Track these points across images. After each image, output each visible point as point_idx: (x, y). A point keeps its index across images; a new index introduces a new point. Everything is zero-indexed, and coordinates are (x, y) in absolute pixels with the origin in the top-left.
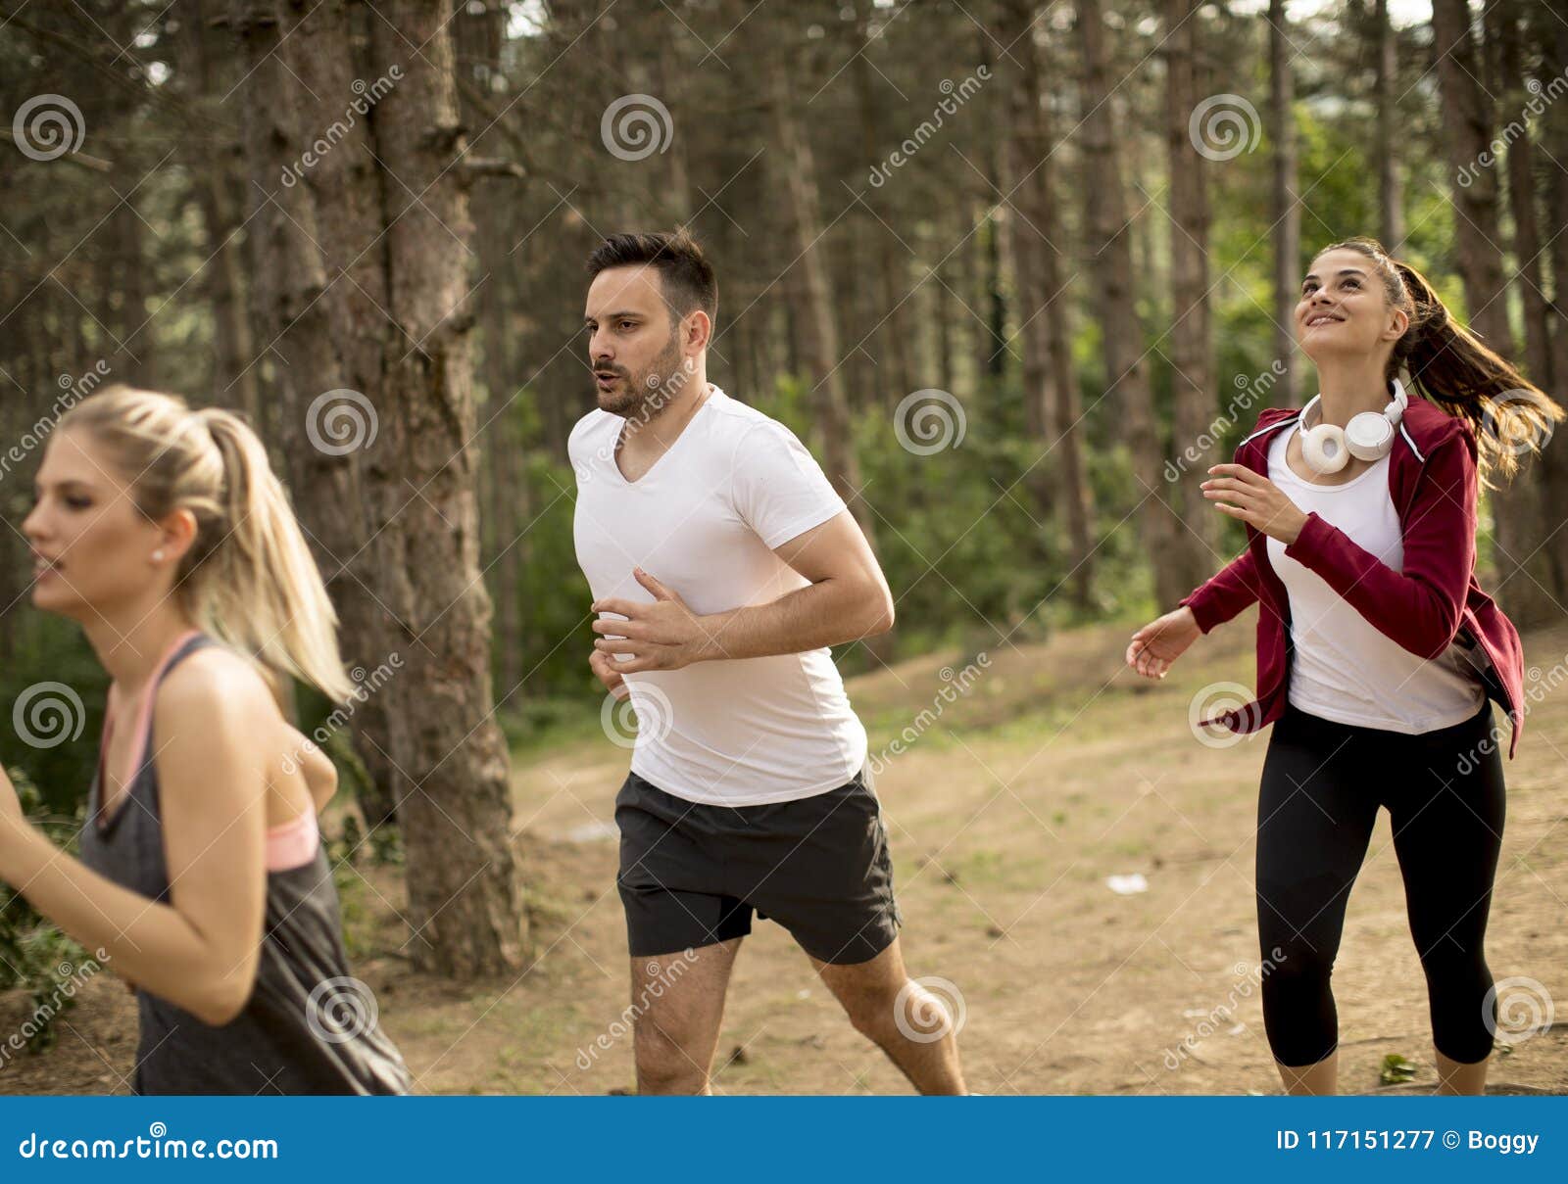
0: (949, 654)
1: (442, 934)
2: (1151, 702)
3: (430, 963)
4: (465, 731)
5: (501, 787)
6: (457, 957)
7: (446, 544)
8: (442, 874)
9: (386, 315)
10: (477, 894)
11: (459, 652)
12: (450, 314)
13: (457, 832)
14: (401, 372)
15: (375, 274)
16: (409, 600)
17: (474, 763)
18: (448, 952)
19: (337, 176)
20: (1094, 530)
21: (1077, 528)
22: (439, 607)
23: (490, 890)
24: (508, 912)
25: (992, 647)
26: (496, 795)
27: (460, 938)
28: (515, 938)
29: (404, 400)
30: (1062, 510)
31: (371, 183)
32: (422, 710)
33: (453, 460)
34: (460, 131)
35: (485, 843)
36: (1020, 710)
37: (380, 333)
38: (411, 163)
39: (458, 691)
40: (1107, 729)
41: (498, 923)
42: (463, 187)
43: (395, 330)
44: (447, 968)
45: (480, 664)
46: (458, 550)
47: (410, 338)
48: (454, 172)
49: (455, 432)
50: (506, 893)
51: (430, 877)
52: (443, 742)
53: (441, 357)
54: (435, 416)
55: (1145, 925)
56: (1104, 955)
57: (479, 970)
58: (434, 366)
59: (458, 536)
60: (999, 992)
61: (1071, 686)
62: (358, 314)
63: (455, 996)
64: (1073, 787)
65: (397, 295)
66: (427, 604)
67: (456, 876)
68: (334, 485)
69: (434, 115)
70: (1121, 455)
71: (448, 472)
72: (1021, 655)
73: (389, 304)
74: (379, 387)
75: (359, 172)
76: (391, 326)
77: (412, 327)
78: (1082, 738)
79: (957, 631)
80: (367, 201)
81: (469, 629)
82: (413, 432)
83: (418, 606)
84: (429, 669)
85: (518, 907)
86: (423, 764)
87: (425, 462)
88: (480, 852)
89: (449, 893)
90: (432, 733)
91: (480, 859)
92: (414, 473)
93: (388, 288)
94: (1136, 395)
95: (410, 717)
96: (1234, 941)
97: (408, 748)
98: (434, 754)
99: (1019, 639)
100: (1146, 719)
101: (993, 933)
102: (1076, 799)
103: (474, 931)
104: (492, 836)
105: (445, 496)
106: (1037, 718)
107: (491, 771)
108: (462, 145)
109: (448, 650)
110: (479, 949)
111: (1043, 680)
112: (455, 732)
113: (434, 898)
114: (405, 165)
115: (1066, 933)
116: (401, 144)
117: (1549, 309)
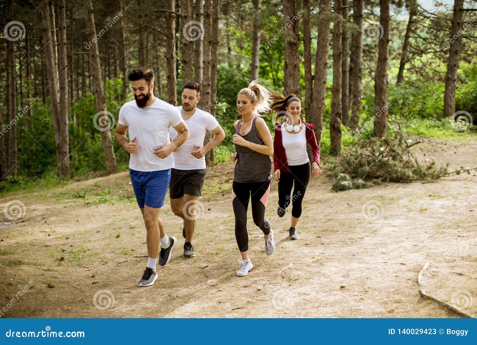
117: (313, 78)
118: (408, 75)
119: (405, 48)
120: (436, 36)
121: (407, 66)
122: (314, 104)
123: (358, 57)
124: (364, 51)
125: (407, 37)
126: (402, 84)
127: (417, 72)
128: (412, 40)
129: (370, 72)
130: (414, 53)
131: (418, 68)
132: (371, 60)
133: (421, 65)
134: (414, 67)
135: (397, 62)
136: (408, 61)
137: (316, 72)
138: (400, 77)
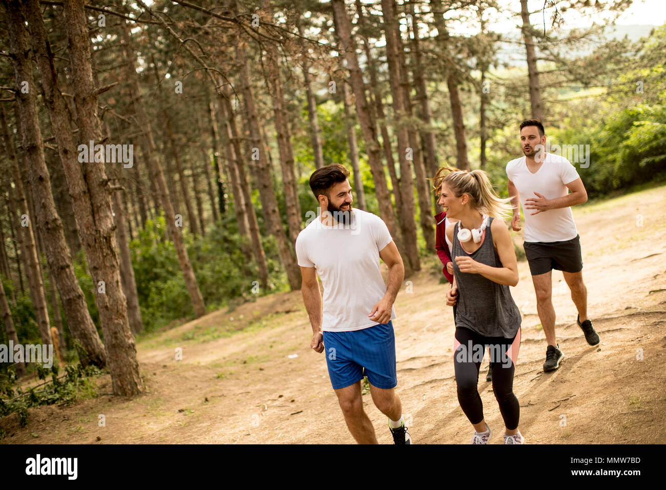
0: (223, 309)
1: (122, 385)
2: (292, 314)
3: (120, 393)
4: (124, 332)
5: (133, 345)
6: (127, 390)
7: (115, 284)
8: (121, 369)
9: (94, 228)
10: (130, 373)
11: (121, 311)
12: (110, 226)
13: (124, 358)
14: (100, 242)
15: (90, 218)
16: (107, 300)
17: (126, 340)
18: (124, 390)
19: (80, 194)
20: (266, 263)
21: (260, 263)
22: (114, 300)
23: (133, 372)
24: (138, 377)
25: (238, 305)
26: (132, 347)
27: (127, 385)
28: (140, 385)
29: (102, 249)
30: (254, 259)
31: (88, 195)
32: (112, 327)
33: (115, 263)
34: (109, 180)
35: (131, 360)
36: (251, 323)
37: (94, 233)
38: (97, 189)
39: (121, 322)
40: (279, 324)
41: (136, 381)
42: (110, 193)
43: (97, 231)
44: (125, 394)
45: (125, 314)
46: (118, 286)
47: (102, 233)
48: (108, 190)
49: (114, 256)
50: (137, 373)
51: (118, 370)
52: (119, 335)
53: (110, 237)
54: (109, 252)
55: (299, 363)
56: (290, 370)
57: (133, 393)
58: (108, 239)
59: (117, 282)
60: (266, 380)
61: (266, 314)
62: (88, 228)
63: (128, 400)
64: (273, 340)
65: (97, 222)
66: (111, 300)
67: (125, 369)
68: (66, 273)
69: (102, 176)
70: (271, 237)
71: (113, 266)
72: (248, 306)
73: (95, 225)
74: (95, 246)
75: (84, 192)
76: (96, 231)
77: (102, 230)
78: (273, 328)
79: (224, 301)
80: (87, 199)
81: (122, 305)
82: (104, 257)
83: (109, 300)
84: (113, 317)
85: (140, 376)
86: (114, 341)
87: (108, 264)
88: (130, 362)
89: (123, 374)
90: (116, 333)
91: (130, 365)
92: (105, 266)
93: (94, 221)
94: (276, 218)
95: (109, 329)
96: (321, 362)
97: (110, 338)
98: (116, 338)
99: (246, 301)
100: (291, 320)
101: (261, 369)
102: (274, 342)
103: (130, 383)
104: (132, 358)
105: (113, 272)
106: (257, 324)
107: (131, 341)
108: (109, 183)
109: (118, 311)
110: (132, 388)
111: (256, 313)
112: (121, 332)
113: (119, 376)
114: (96, 189)
115: (279, 367)
116: (94, 185)
117: (399, 181)
118: (493, 153)
119: (482, 123)
120: (516, 104)
121: (489, 144)
122: (405, 206)
123: (430, 144)
124: (437, 136)
125: (482, 111)
126: (487, 165)
127: (501, 149)
128: (488, 114)
129: (447, 158)
130: (493, 128)
131: (502, 144)
132: (446, 143)
133: (504, 140)
134: (496, 144)
135: (478, 141)
136: (489, 137)
137: (402, 174)
138: (483, 158)
